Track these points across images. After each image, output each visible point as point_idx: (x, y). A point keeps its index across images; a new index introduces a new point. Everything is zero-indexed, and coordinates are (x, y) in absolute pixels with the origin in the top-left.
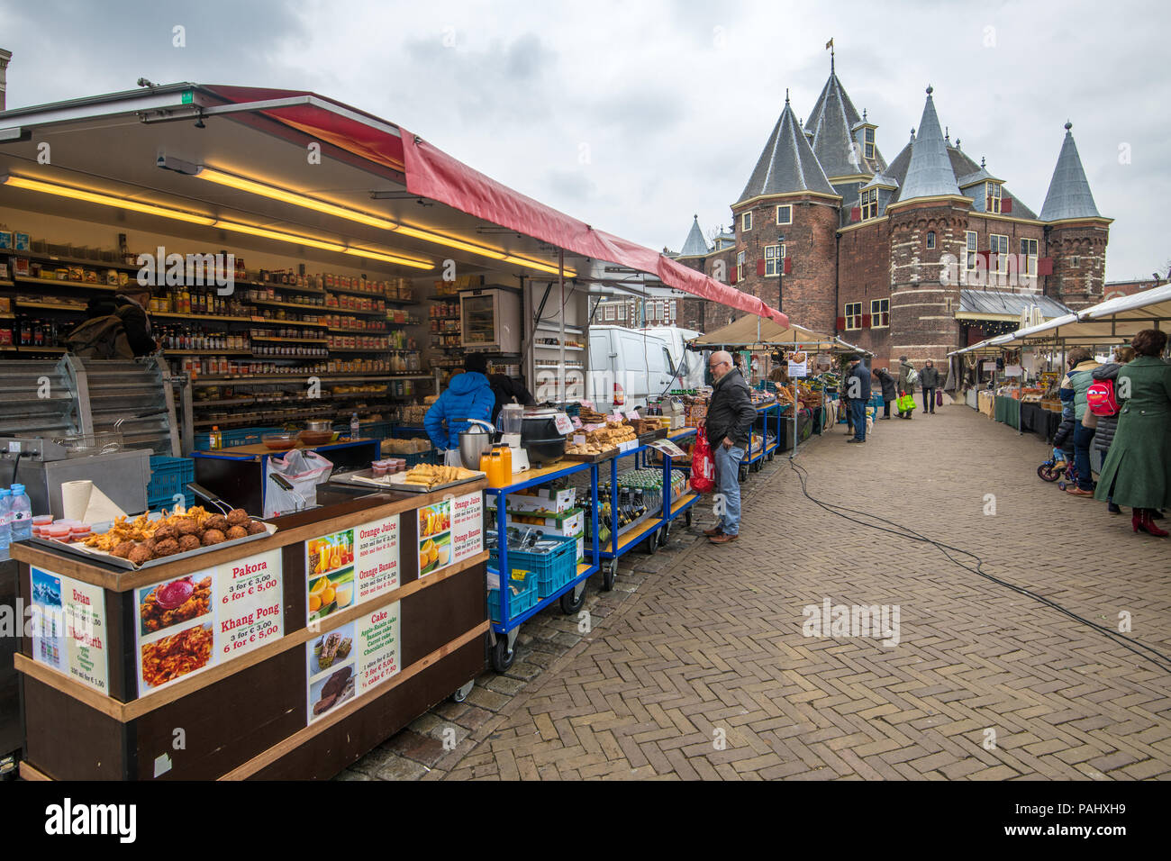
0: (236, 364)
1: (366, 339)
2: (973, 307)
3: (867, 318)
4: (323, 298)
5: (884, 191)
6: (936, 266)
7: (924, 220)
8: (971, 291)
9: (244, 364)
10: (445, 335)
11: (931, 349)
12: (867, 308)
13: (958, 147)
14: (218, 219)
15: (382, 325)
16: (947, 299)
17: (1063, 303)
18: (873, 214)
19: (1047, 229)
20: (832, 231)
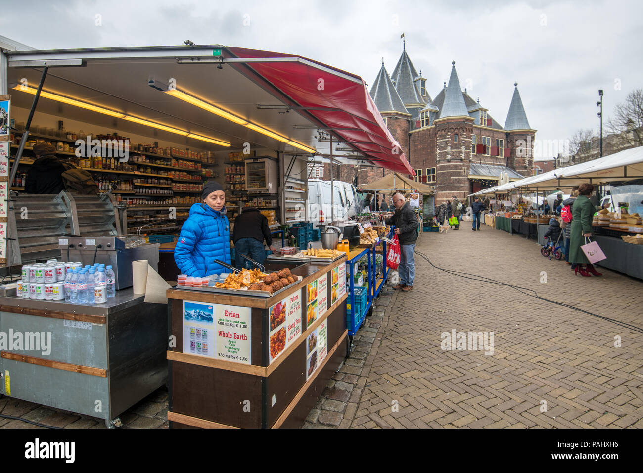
0: (126, 199)
1: (192, 185)
2: (476, 173)
3: (425, 177)
4: (170, 162)
5: (432, 113)
6: (458, 152)
7: (453, 128)
8: (474, 164)
9: (130, 199)
10: (234, 184)
11: (457, 193)
12: (424, 172)
13: (466, 92)
14: (126, 115)
15: (199, 177)
16: (464, 168)
17: (515, 171)
18: (427, 124)
19: (508, 134)
20: (407, 132)
